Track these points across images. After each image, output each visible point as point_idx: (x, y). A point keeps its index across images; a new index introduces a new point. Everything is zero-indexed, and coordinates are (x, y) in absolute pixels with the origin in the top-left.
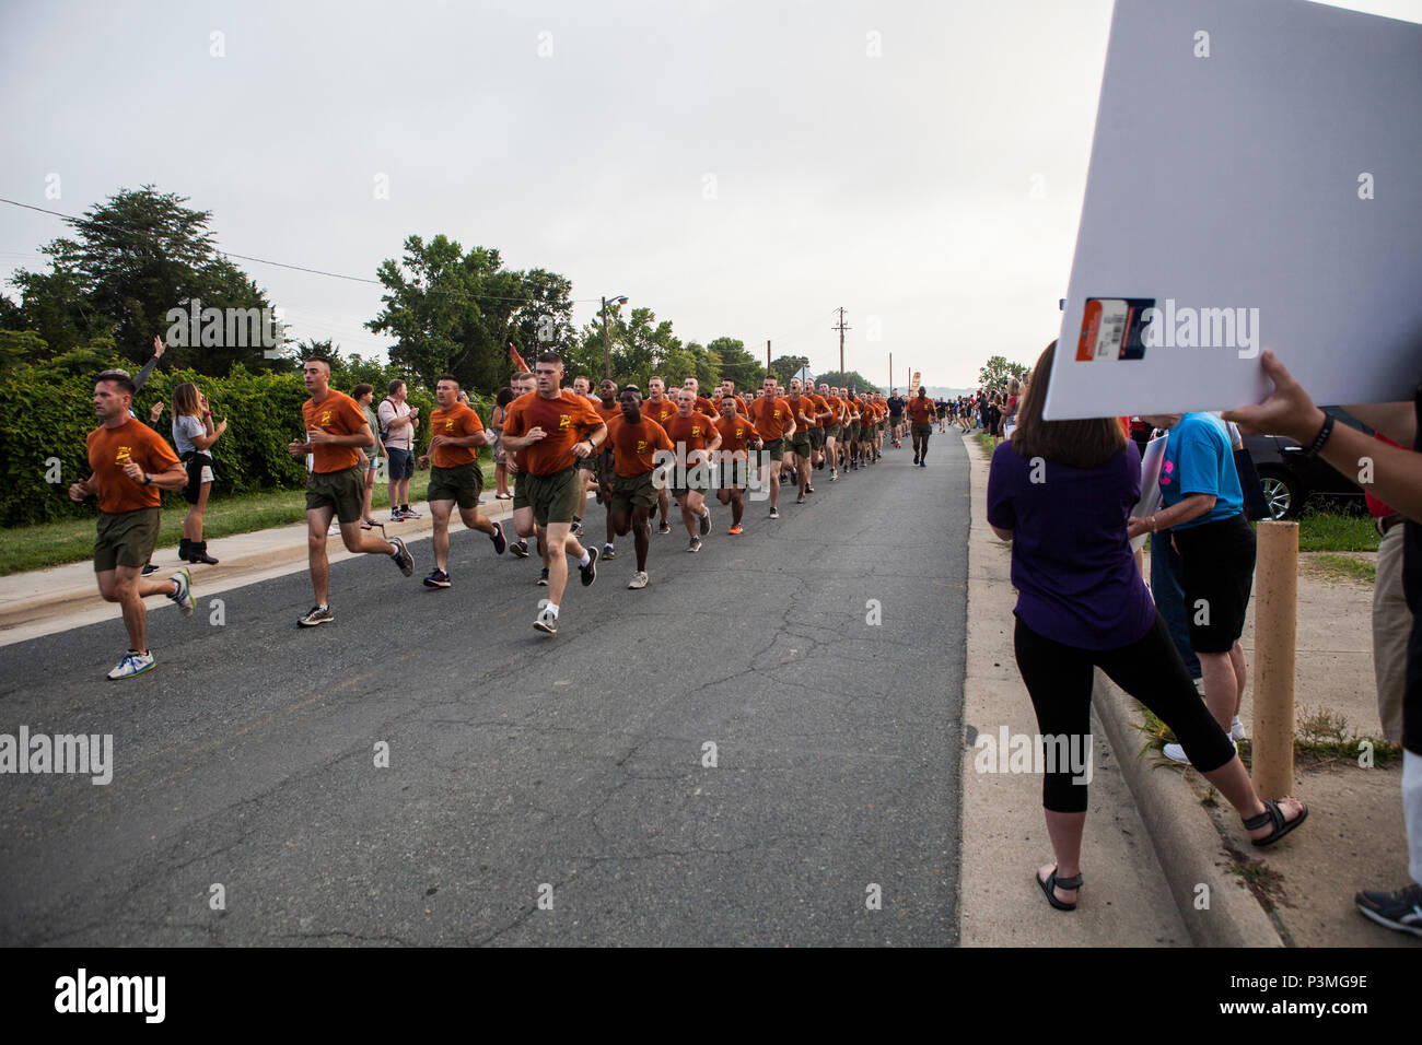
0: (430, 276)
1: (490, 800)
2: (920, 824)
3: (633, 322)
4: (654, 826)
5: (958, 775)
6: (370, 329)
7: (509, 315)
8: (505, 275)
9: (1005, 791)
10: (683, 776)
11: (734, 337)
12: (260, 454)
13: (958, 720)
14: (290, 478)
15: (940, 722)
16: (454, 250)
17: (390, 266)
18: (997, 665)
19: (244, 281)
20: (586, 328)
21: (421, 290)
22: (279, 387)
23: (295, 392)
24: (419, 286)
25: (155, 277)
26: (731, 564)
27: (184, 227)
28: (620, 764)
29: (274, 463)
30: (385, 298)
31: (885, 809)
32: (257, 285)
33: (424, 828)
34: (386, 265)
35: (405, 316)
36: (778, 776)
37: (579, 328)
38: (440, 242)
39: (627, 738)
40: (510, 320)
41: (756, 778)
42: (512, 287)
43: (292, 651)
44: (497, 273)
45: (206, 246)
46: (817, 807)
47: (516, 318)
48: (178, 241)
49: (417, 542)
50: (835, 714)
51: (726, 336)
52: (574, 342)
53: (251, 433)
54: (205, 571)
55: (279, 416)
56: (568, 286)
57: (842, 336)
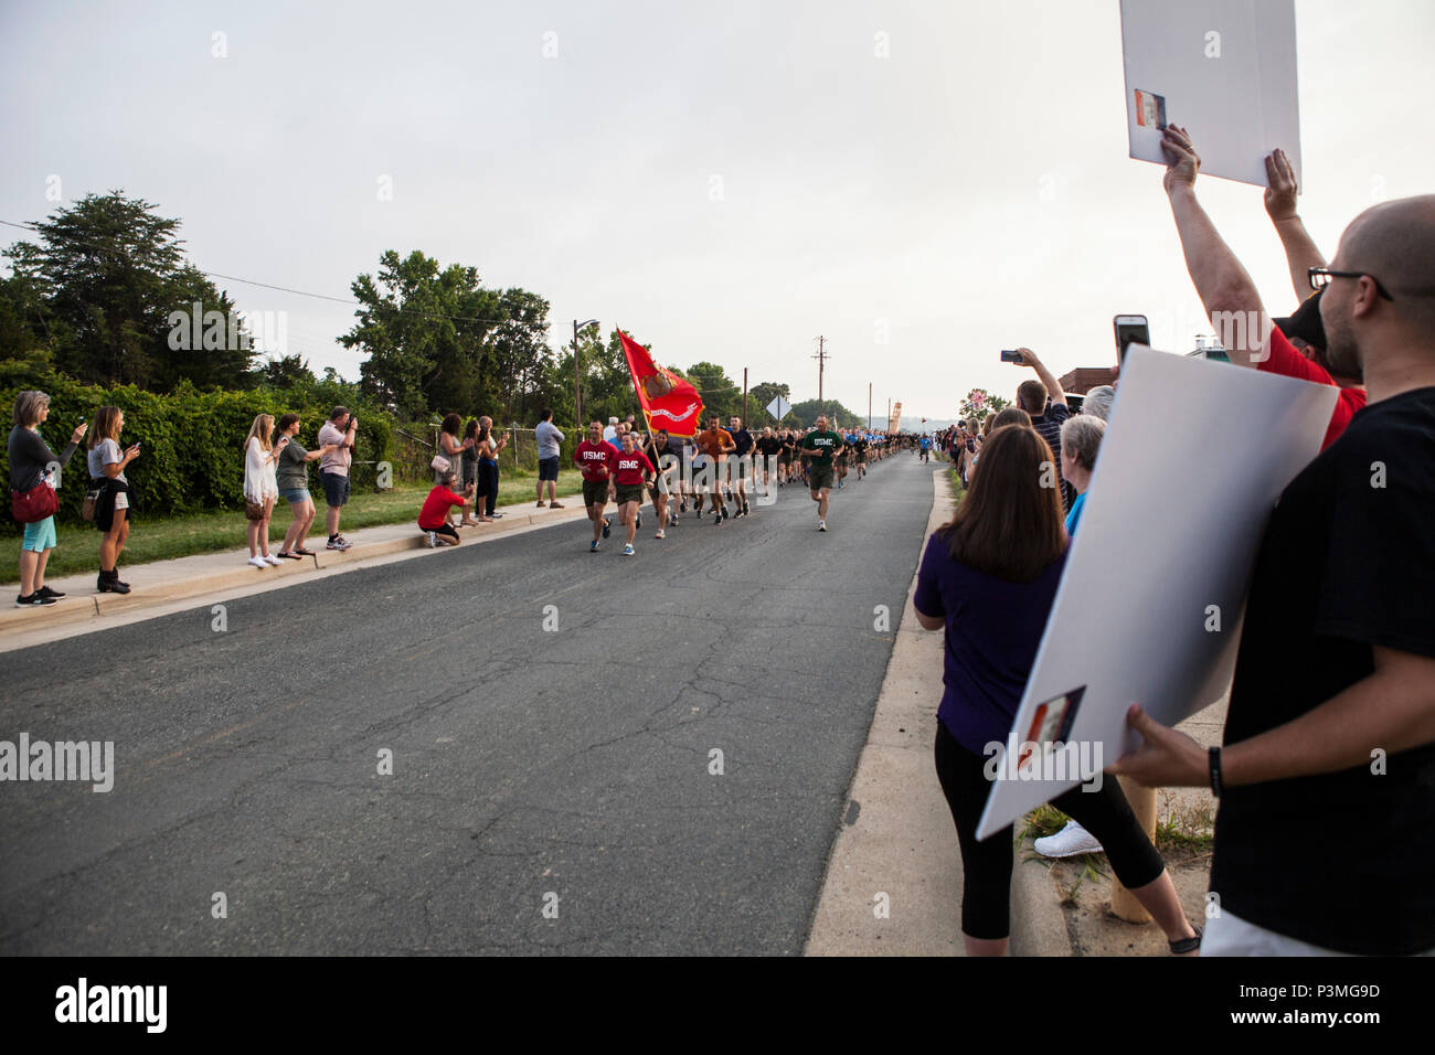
0: (405, 292)
1: (323, 878)
2: (770, 917)
3: (612, 344)
4: (488, 913)
5: (826, 859)
6: (342, 344)
7: (485, 333)
8: (481, 293)
9: (871, 880)
10: (537, 853)
11: (713, 362)
12: (203, 473)
13: (843, 794)
14: (235, 499)
15: (823, 796)
16: (430, 267)
17: (365, 280)
18: (902, 730)
19: (213, 291)
20: (564, 349)
21: (395, 306)
22: (228, 405)
23: (244, 410)
24: (394, 302)
25: (120, 285)
26: (658, 608)
27: (151, 234)
28: (475, 837)
29: (218, 483)
30: (359, 313)
31: (737, 898)
32: (227, 296)
33: (244, 909)
34: (361, 279)
35: (377, 332)
36: (637, 856)
37: (556, 350)
38: (417, 258)
39: (493, 806)
40: (486, 339)
41: (614, 857)
42: (488, 305)
43: (177, 694)
44: (474, 290)
45: (173, 254)
46: (667, 893)
47: (492, 337)
48: (144, 249)
49: (347, 574)
50: (718, 785)
51: (706, 361)
52: (551, 363)
53: (195, 452)
54: (114, 601)
55: (226, 434)
56: (544, 306)
57: (822, 365)
